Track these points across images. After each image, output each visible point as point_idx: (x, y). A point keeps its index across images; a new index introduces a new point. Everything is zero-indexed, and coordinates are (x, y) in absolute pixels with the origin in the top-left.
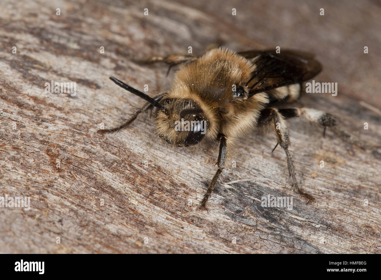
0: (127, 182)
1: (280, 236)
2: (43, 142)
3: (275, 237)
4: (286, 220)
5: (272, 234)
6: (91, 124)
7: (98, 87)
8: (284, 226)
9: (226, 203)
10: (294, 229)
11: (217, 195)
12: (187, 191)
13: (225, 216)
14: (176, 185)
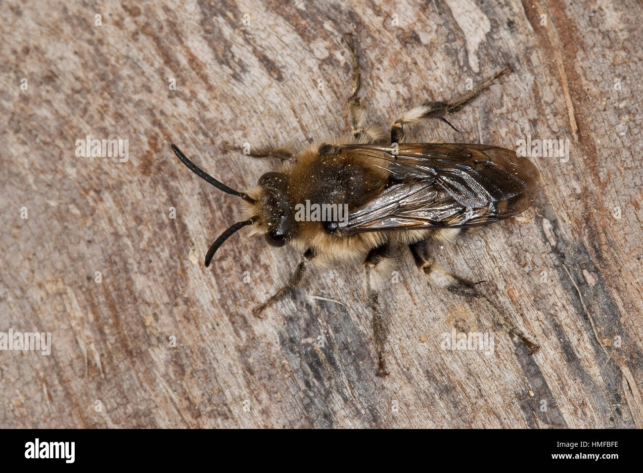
0: (208, 228)
1: (311, 400)
2: (156, 123)
3: (304, 398)
4: (336, 382)
5: (304, 392)
6: (229, 127)
7: (280, 79)
8: (325, 389)
9: (290, 319)
10: (337, 398)
11: (292, 302)
12: (265, 277)
13: (277, 335)
14: (259, 262)
